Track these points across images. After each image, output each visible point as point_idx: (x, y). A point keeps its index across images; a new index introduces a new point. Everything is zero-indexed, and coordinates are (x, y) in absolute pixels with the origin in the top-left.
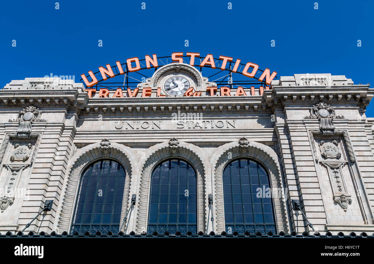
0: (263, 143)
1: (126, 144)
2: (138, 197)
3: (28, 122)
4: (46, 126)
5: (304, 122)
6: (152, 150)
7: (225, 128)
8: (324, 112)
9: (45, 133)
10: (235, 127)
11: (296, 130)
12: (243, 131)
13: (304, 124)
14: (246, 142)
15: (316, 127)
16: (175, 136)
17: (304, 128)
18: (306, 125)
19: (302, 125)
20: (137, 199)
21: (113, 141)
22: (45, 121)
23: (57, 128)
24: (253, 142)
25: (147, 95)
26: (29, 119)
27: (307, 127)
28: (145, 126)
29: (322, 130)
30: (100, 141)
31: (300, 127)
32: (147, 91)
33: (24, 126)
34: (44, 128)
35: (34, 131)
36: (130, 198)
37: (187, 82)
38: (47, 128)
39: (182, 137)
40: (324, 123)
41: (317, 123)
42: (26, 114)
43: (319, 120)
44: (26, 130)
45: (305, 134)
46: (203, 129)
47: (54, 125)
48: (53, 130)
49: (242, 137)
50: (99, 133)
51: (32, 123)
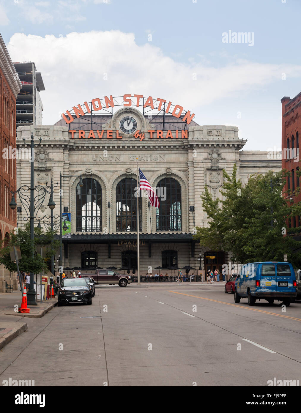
0: (180, 170)
1: (100, 171)
2: (111, 204)
3: (44, 161)
4: (54, 163)
5: (203, 162)
6: (116, 175)
7: (158, 161)
8: (215, 156)
9: (54, 167)
10: (164, 160)
11: (198, 167)
12: (169, 163)
13: (203, 163)
14: (170, 171)
15: (209, 165)
16: (129, 166)
17: (203, 165)
18: (204, 163)
19: (201, 163)
20: (111, 205)
21: (92, 169)
22: (53, 160)
23: (61, 164)
24: (175, 170)
25: (110, 136)
26: (43, 158)
27: (204, 165)
28: (111, 159)
29: (211, 167)
30: (84, 170)
31: (200, 164)
32: (110, 133)
33: (42, 163)
34: (54, 164)
35: (48, 166)
36: (107, 204)
37: (134, 122)
38: (56, 164)
39: (133, 167)
40: (214, 163)
41: (210, 162)
42: (40, 155)
43: (211, 161)
44: (44, 166)
45: (203, 169)
46: (146, 161)
47: (59, 162)
48: (59, 166)
49: (168, 167)
50: (84, 164)
51: (46, 161)
